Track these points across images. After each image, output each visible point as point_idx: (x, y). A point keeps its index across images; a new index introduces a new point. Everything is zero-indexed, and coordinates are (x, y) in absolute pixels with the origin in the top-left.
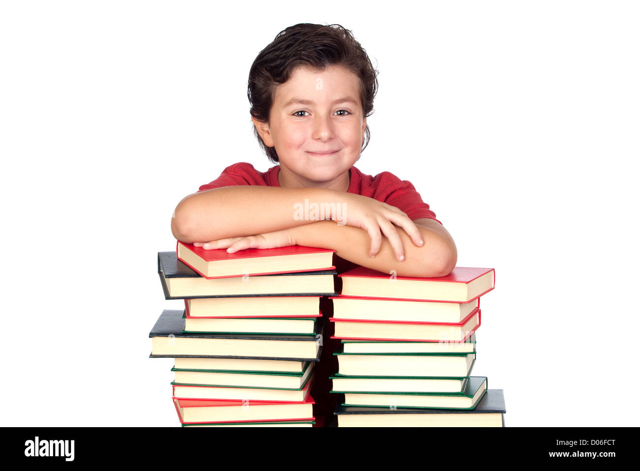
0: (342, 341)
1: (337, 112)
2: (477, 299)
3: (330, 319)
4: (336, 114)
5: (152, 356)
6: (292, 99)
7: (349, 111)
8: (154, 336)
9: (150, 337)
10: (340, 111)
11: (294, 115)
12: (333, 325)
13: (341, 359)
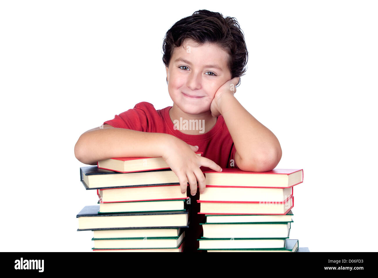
0: (206, 215)
1: (208, 72)
2: (291, 188)
3: (197, 201)
4: (207, 73)
5: (79, 230)
6: (180, 58)
7: (215, 74)
8: (80, 217)
9: (77, 217)
10: (210, 72)
11: (180, 67)
12: (199, 204)
13: (205, 227)
